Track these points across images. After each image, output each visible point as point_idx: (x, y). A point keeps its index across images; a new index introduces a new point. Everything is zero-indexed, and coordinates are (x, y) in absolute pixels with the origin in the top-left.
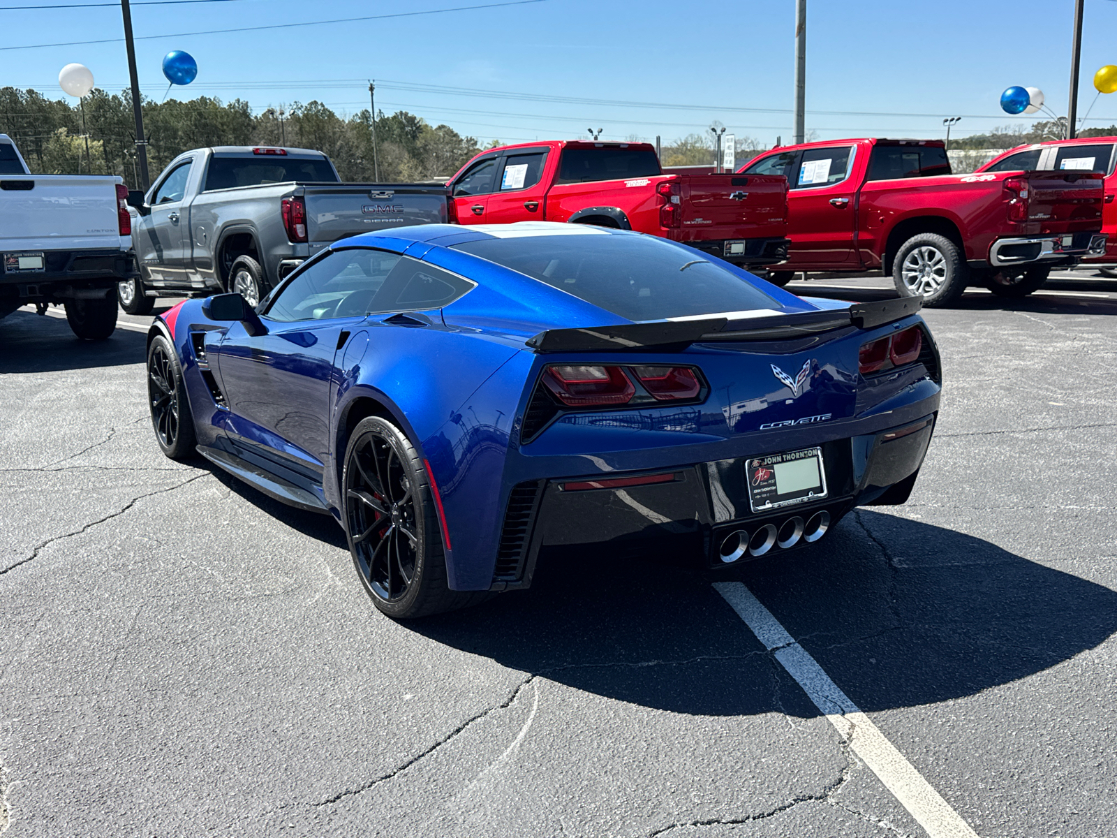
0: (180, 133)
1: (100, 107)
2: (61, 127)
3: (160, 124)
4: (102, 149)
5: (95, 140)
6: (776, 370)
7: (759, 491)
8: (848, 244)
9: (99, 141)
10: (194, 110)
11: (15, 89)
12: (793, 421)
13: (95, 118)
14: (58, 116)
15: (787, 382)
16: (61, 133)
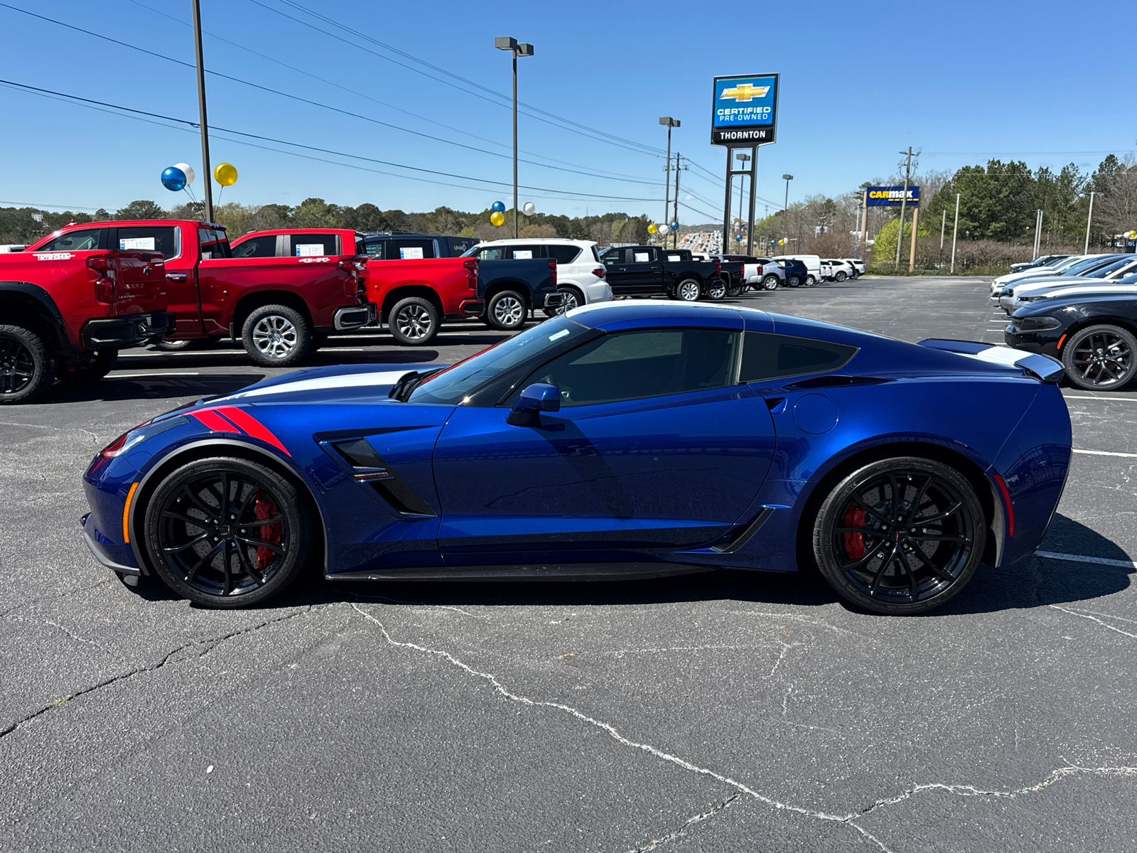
8: (192, 316)
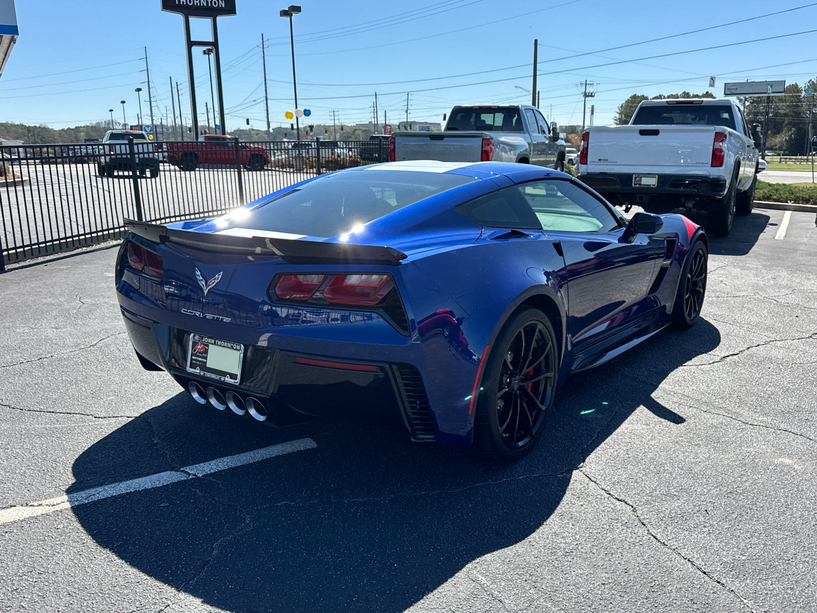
6: (198, 273)
7: (195, 358)
12: (201, 314)
15: (201, 284)
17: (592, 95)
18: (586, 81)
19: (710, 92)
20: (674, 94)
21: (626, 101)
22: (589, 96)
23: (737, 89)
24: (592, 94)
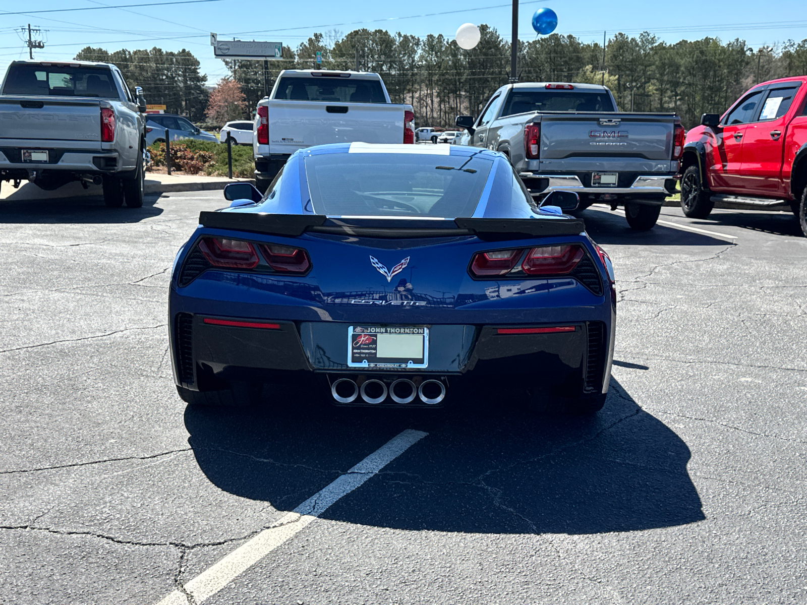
0: (682, 69)
1: (620, 48)
2: (588, 65)
3: (667, 61)
4: (616, 82)
5: (612, 75)
6: (374, 260)
7: (359, 351)
9: (615, 76)
10: (697, 48)
11: (559, 35)
12: (384, 302)
13: (615, 57)
14: (587, 56)
15: (382, 271)
16: (587, 70)
17: (40, 46)
18: (29, 25)
19: (187, 50)
20: (141, 50)
21: (77, 55)
22: (35, 47)
23: (229, 49)
24: (39, 43)
